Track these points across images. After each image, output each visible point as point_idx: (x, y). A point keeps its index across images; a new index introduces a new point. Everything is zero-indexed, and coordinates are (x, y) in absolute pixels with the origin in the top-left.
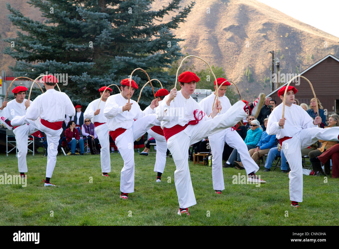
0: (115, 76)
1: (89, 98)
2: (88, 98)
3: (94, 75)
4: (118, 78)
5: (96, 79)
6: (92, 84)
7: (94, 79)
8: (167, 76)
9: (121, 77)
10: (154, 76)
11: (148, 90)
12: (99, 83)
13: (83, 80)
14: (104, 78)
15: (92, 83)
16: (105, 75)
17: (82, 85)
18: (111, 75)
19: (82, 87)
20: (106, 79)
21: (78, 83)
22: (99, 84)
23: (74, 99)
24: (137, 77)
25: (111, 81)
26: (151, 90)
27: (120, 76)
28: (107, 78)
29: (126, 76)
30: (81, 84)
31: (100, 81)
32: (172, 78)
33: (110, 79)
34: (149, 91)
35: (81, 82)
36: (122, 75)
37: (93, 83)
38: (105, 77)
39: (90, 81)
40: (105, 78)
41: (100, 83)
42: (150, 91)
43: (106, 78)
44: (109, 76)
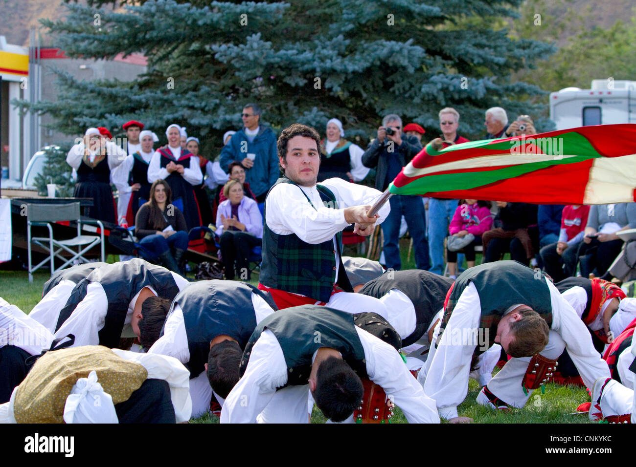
0: (348, 42)
1: (271, 110)
2: (268, 108)
3: (284, 41)
4: (356, 50)
5: (290, 52)
6: (280, 67)
7: (282, 52)
8: (506, 41)
9: (365, 46)
10: (465, 42)
11: (445, 86)
12: (299, 65)
13: (251, 58)
14: (313, 48)
15: (276, 66)
16: (317, 42)
17: (249, 72)
18: (335, 39)
19: (250, 77)
20: (319, 53)
21: (237, 65)
22: (300, 69)
23: (226, 113)
24: (412, 45)
25: (334, 58)
26: (454, 87)
27: (363, 42)
28: (323, 48)
29: (379, 42)
30: (247, 68)
31: (302, 57)
32: (519, 47)
33: (331, 52)
34: (447, 89)
35: (244, 64)
36: (367, 40)
37: (282, 64)
38: (316, 47)
39: (272, 60)
40: (317, 50)
41: (303, 64)
42: (451, 88)
43: (319, 48)
44: (328, 43)
